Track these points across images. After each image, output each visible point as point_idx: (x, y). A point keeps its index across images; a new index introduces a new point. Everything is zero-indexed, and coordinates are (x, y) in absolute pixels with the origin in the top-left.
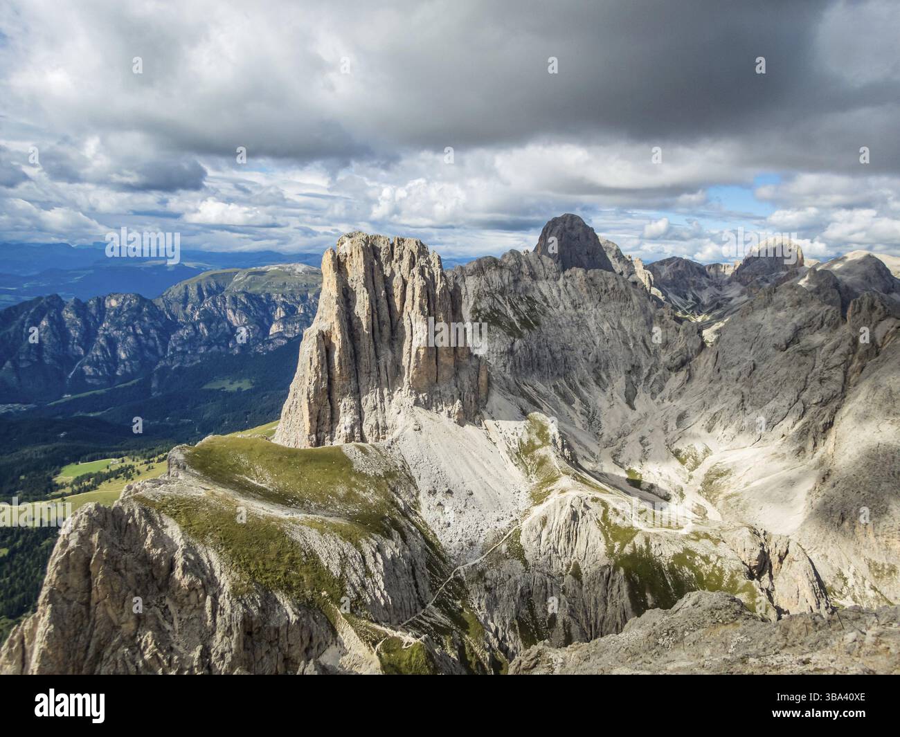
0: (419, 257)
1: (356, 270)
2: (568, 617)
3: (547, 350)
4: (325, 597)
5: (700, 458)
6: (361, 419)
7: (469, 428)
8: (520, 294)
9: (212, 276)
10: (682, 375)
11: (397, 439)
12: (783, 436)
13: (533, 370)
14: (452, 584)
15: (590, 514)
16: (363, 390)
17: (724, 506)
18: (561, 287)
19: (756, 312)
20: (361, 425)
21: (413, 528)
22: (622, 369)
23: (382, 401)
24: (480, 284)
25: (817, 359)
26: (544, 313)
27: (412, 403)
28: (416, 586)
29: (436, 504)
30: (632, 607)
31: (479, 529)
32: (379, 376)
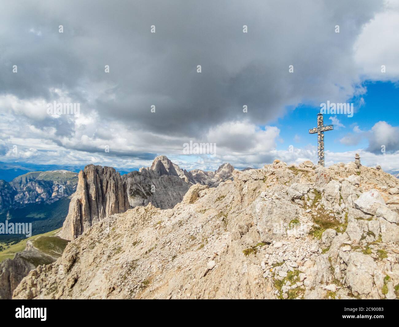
0: (112, 173)
1: (91, 178)
3: (155, 203)
8: (146, 184)
9: (31, 174)
16: (92, 219)
18: (160, 181)
24: (132, 180)
32: (98, 214)
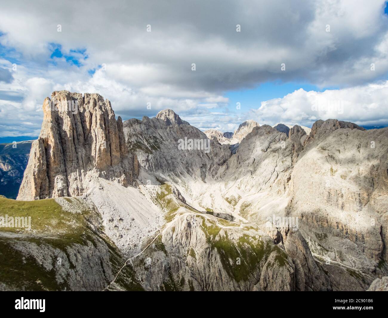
0: (98, 101)
2: (191, 278)
3: (164, 159)
4: (39, 284)
5: (237, 200)
6: (68, 186)
7: (130, 188)
8: (150, 135)
10: (224, 167)
11: (89, 194)
12: (271, 186)
13: (158, 168)
14: (126, 269)
15: (197, 223)
16: (69, 171)
17: (251, 219)
18: (168, 132)
19: (252, 138)
20: (68, 189)
21: (101, 240)
22: (198, 166)
23: (80, 175)
24: (130, 131)
25: (280, 153)
26: (162, 143)
27: (97, 176)
28: (104, 272)
29: (113, 226)
30: (223, 267)
31: (139, 237)
32: (78, 162)
